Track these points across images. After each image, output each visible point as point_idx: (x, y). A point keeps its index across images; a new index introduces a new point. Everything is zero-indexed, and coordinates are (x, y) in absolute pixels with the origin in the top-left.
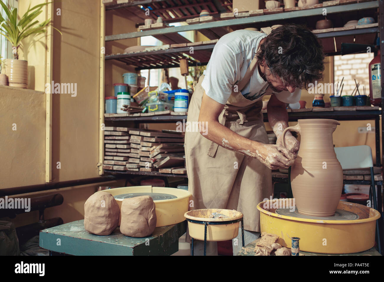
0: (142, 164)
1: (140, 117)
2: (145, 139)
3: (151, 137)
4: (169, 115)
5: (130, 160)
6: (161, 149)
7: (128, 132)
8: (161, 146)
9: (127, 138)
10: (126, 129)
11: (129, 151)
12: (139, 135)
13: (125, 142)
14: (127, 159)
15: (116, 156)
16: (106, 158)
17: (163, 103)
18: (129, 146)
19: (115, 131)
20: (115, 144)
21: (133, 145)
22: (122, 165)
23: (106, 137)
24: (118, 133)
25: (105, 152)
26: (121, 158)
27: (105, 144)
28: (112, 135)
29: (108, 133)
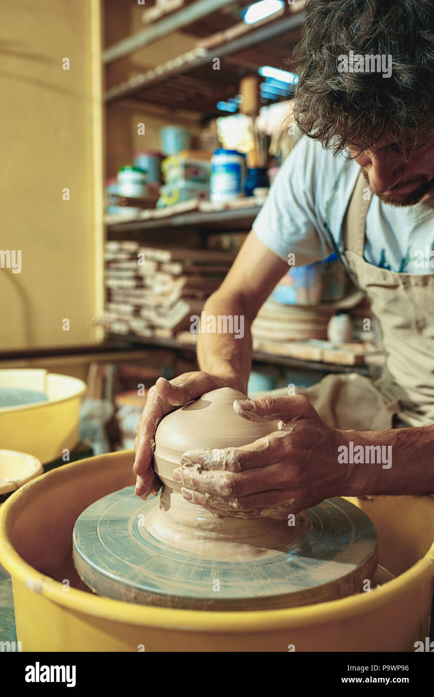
0: (158, 321)
1: (152, 219)
2: (167, 267)
3: (174, 261)
4: (196, 210)
5: (145, 313)
6: (187, 286)
7: (135, 253)
8: (181, 282)
9: (133, 265)
10: (131, 246)
11: (139, 292)
12: (152, 259)
13: (130, 274)
14: (137, 311)
15: (125, 303)
16: (113, 306)
17: (191, 185)
18: (139, 283)
19: (121, 251)
20: (119, 278)
21: (148, 281)
22: (126, 322)
23: (108, 264)
24: (123, 256)
25: (109, 295)
26: (127, 309)
27: (106, 278)
28: (115, 261)
29: (110, 256)
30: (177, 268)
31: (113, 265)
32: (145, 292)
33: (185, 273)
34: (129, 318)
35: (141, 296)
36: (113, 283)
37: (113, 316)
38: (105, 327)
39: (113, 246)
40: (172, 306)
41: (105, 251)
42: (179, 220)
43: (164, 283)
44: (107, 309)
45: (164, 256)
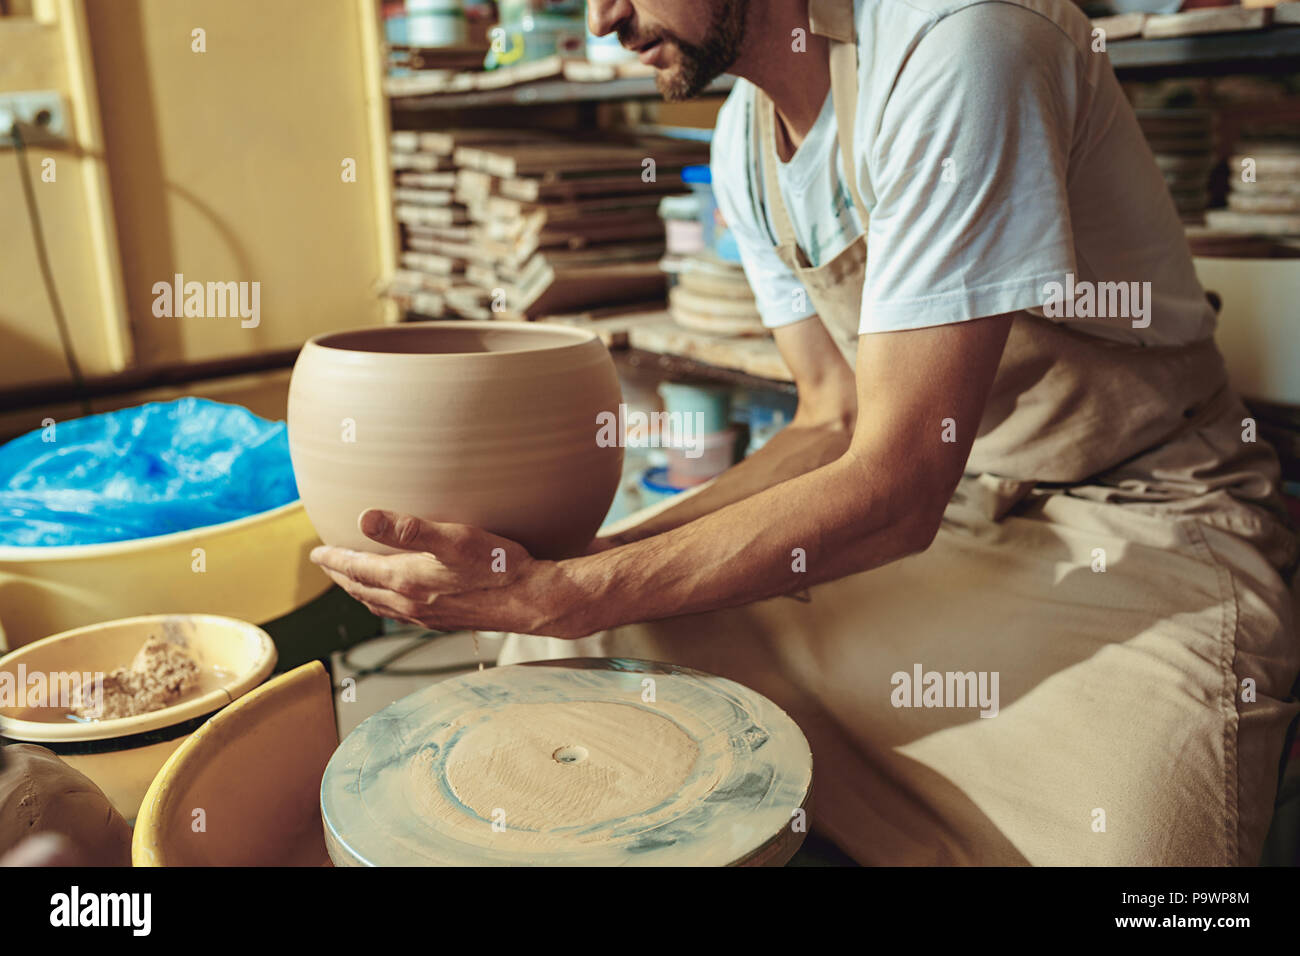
0: (499, 293)
1: (475, 91)
2: (511, 186)
3: (523, 174)
4: (560, 77)
5: (473, 274)
6: (548, 227)
7: (450, 157)
8: (538, 219)
9: (447, 180)
10: (440, 142)
11: (461, 233)
12: (481, 171)
13: (443, 197)
14: (460, 269)
15: (436, 253)
16: (411, 259)
17: (546, 23)
18: (460, 215)
19: (419, 150)
20: (423, 205)
21: (476, 212)
22: (439, 292)
23: (397, 175)
24: (426, 162)
25: (404, 237)
26: (442, 265)
27: (397, 204)
28: (409, 171)
29: (401, 161)
30: (529, 190)
31: (407, 179)
32: (472, 233)
33: (546, 199)
34: (444, 283)
35: (465, 241)
36: (409, 215)
37: (414, 279)
38: (399, 300)
39: (406, 140)
40: (524, 264)
41: (392, 149)
42: (529, 95)
43: (506, 220)
44: (403, 266)
45: (504, 166)
